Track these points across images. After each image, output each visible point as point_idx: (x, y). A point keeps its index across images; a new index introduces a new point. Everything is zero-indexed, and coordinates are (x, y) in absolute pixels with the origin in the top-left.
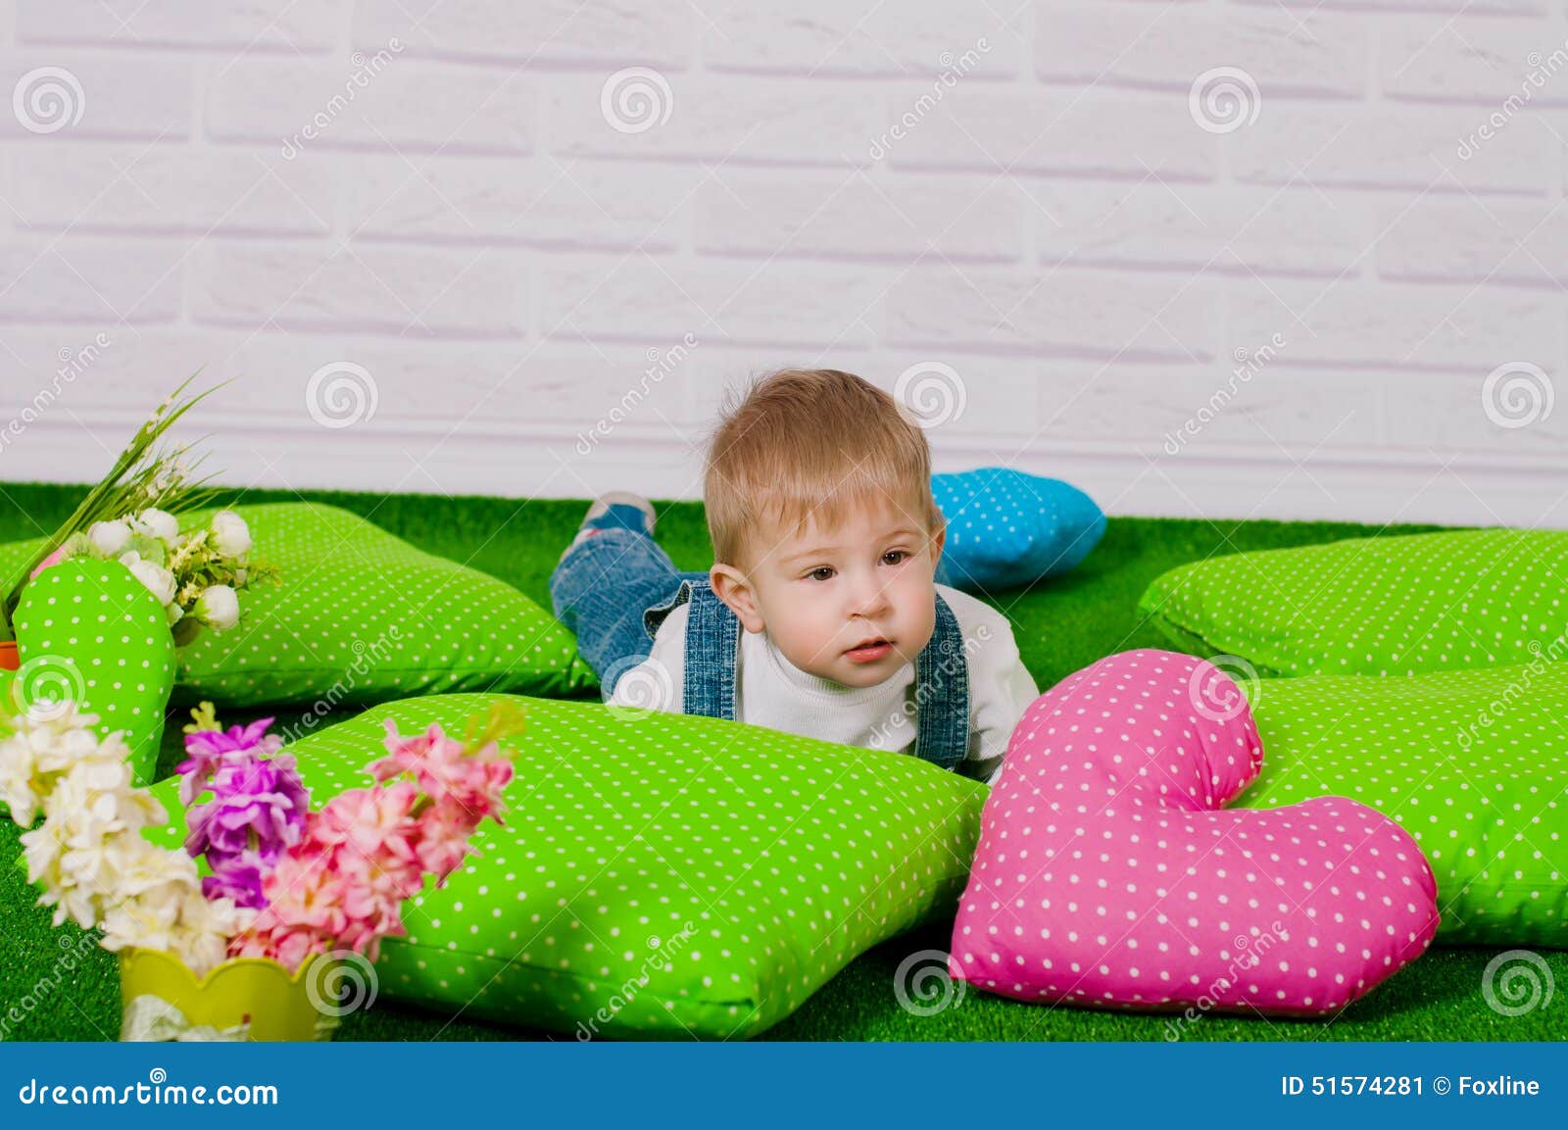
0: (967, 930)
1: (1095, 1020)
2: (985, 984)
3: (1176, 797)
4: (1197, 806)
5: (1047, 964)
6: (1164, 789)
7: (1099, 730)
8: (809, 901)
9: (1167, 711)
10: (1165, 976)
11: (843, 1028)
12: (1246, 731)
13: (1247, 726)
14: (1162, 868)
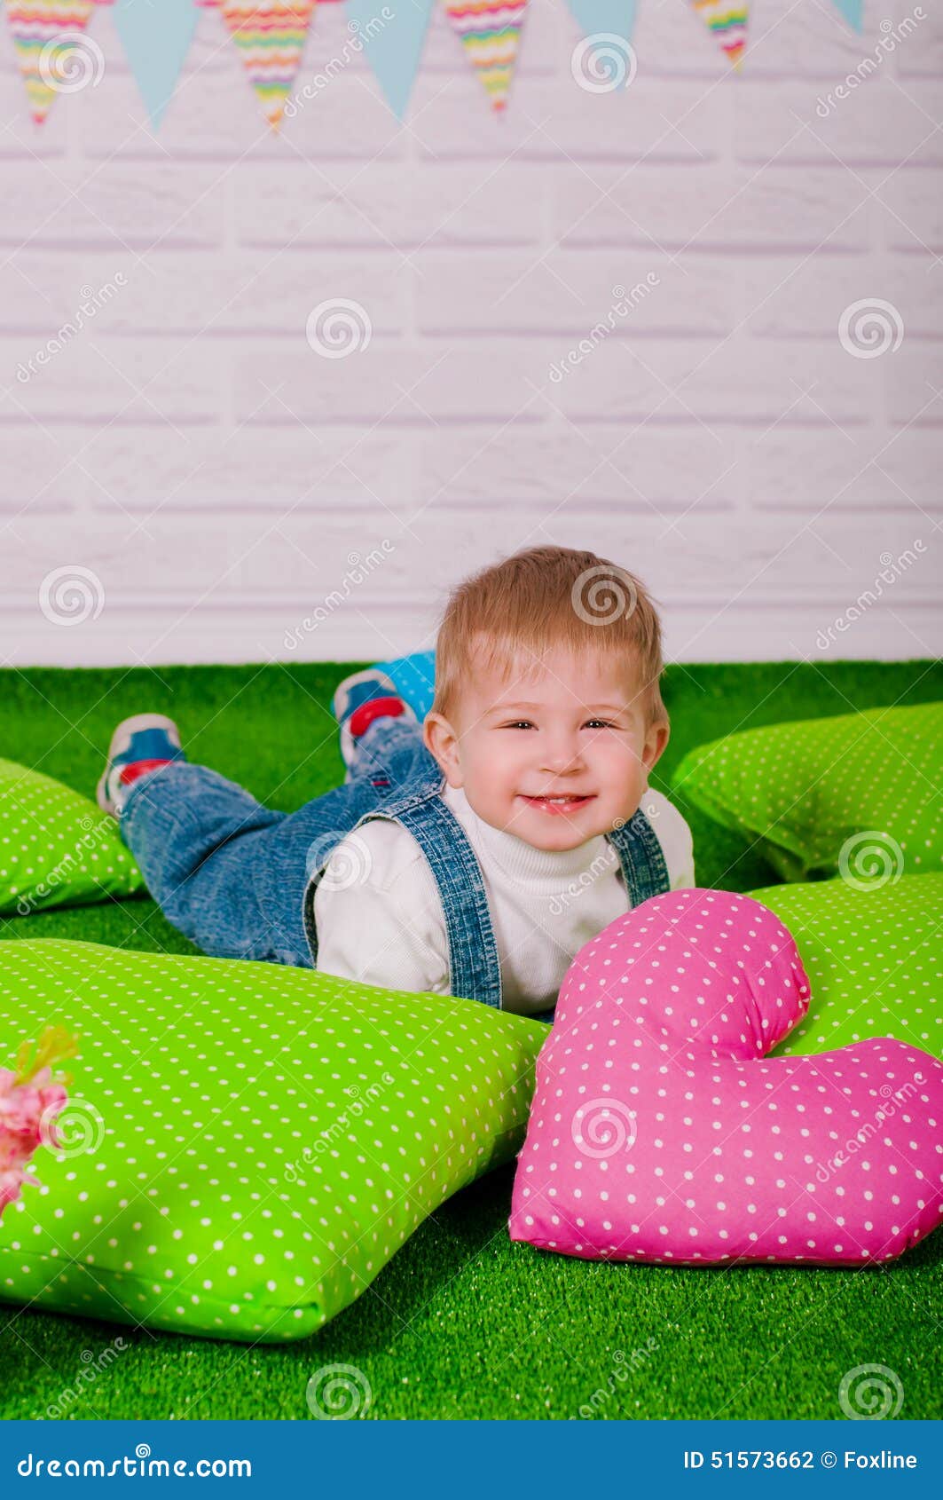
0: (526, 1192)
1: (656, 1277)
2: (546, 1244)
3: (728, 1045)
4: (748, 1053)
5: (607, 1226)
6: (715, 1039)
7: (649, 981)
8: (369, 1182)
9: (715, 957)
10: (723, 1234)
11: (408, 1301)
12: (793, 971)
13: (794, 967)
14: (717, 1125)
